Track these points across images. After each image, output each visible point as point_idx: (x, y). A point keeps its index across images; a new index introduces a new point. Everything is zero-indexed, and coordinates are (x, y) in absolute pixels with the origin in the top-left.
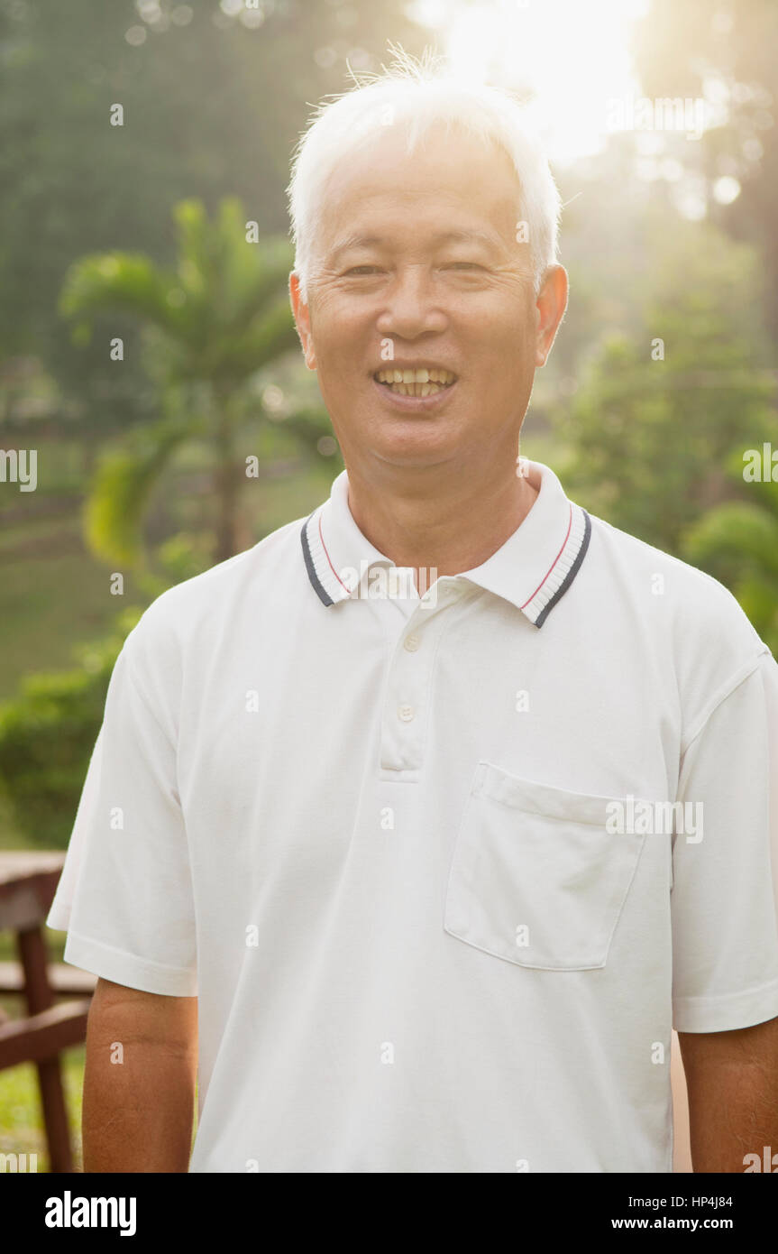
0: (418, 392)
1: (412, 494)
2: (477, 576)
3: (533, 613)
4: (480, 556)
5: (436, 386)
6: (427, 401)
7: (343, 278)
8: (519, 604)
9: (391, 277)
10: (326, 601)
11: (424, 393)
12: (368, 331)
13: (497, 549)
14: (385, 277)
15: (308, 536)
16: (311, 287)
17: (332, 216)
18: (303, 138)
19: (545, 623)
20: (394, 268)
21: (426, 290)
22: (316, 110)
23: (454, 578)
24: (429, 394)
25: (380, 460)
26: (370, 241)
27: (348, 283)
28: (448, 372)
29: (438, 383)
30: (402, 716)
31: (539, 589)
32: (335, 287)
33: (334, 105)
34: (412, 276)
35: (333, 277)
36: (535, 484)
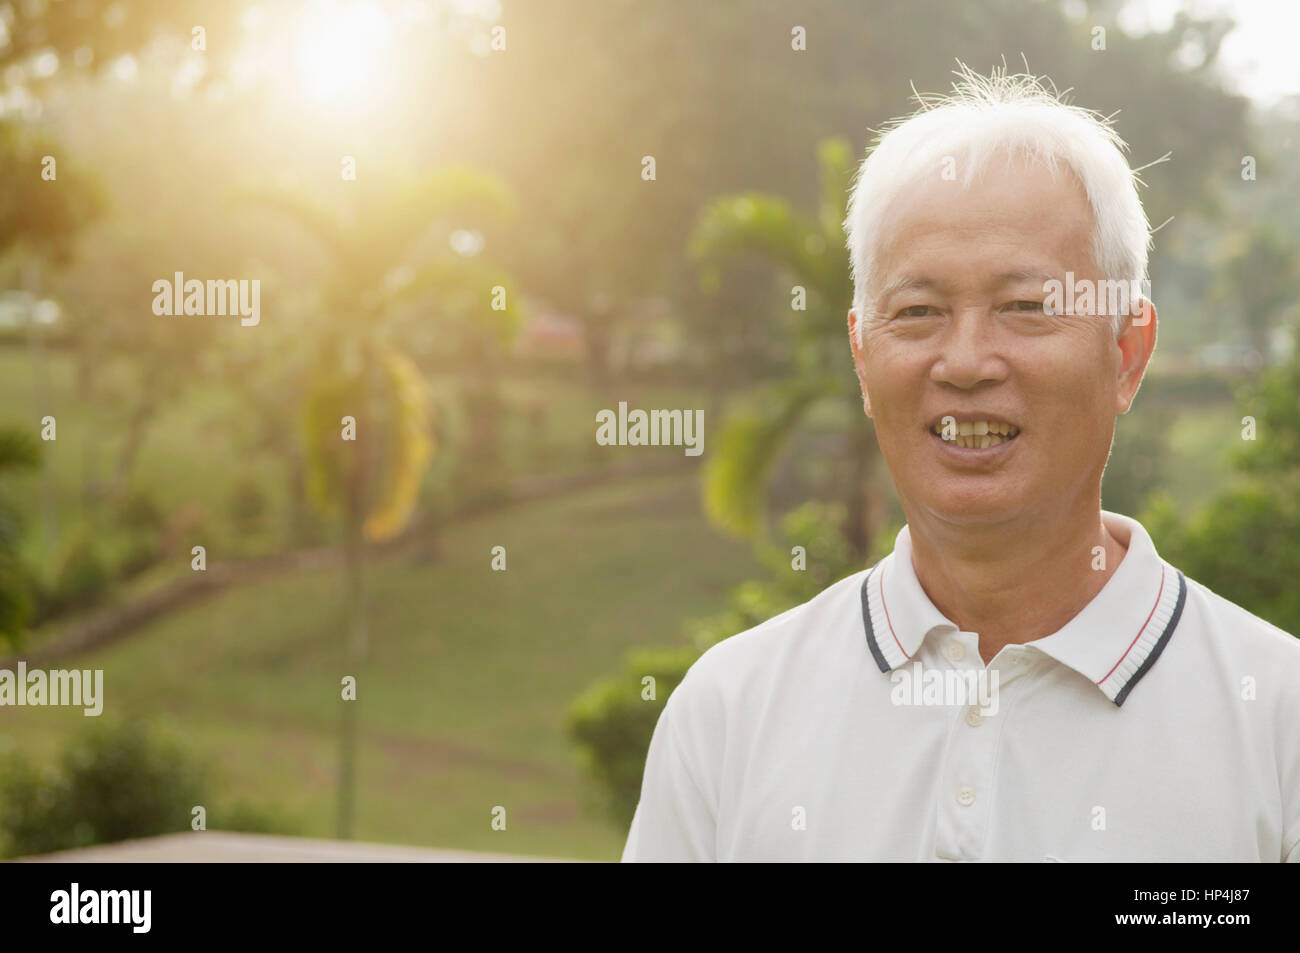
0: (977, 444)
1: (975, 556)
2: (1050, 645)
3: (1111, 690)
4: (1054, 624)
5: (997, 437)
6: (987, 453)
7: (895, 321)
8: (1096, 679)
9: (947, 318)
10: (884, 667)
11: (984, 444)
12: (921, 379)
13: (1074, 616)
14: (939, 320)
15: (869, 592)
16: (864, 331)
17: (885, 257)
18: (863, 167)
19: (1126, 701)
20: (950, 311)
21: (982, 336)
22: (876, 135)
23: (1022, 647)
24: (990, 444)
25: (936, 518)
26: (923, 282)
27: (900, 328)
28: (1010, 425)
29: (1000, 435)
30: (960, 799)
31: (1120, 661)
32: (886, 332)
33: (895, 131)
34: (969, 319)
35: (884, 321)
36: (1123, 542)
